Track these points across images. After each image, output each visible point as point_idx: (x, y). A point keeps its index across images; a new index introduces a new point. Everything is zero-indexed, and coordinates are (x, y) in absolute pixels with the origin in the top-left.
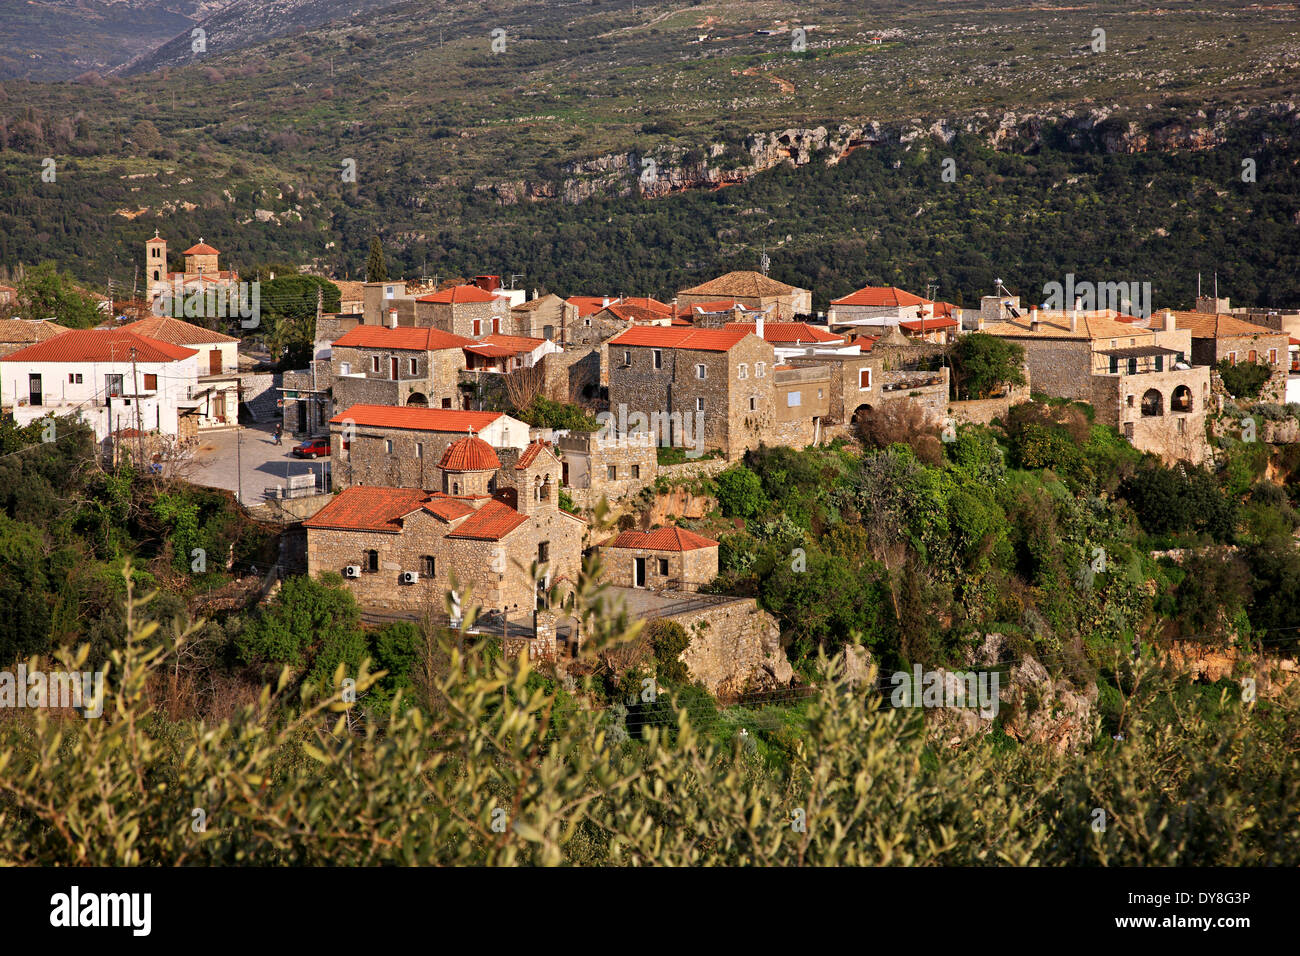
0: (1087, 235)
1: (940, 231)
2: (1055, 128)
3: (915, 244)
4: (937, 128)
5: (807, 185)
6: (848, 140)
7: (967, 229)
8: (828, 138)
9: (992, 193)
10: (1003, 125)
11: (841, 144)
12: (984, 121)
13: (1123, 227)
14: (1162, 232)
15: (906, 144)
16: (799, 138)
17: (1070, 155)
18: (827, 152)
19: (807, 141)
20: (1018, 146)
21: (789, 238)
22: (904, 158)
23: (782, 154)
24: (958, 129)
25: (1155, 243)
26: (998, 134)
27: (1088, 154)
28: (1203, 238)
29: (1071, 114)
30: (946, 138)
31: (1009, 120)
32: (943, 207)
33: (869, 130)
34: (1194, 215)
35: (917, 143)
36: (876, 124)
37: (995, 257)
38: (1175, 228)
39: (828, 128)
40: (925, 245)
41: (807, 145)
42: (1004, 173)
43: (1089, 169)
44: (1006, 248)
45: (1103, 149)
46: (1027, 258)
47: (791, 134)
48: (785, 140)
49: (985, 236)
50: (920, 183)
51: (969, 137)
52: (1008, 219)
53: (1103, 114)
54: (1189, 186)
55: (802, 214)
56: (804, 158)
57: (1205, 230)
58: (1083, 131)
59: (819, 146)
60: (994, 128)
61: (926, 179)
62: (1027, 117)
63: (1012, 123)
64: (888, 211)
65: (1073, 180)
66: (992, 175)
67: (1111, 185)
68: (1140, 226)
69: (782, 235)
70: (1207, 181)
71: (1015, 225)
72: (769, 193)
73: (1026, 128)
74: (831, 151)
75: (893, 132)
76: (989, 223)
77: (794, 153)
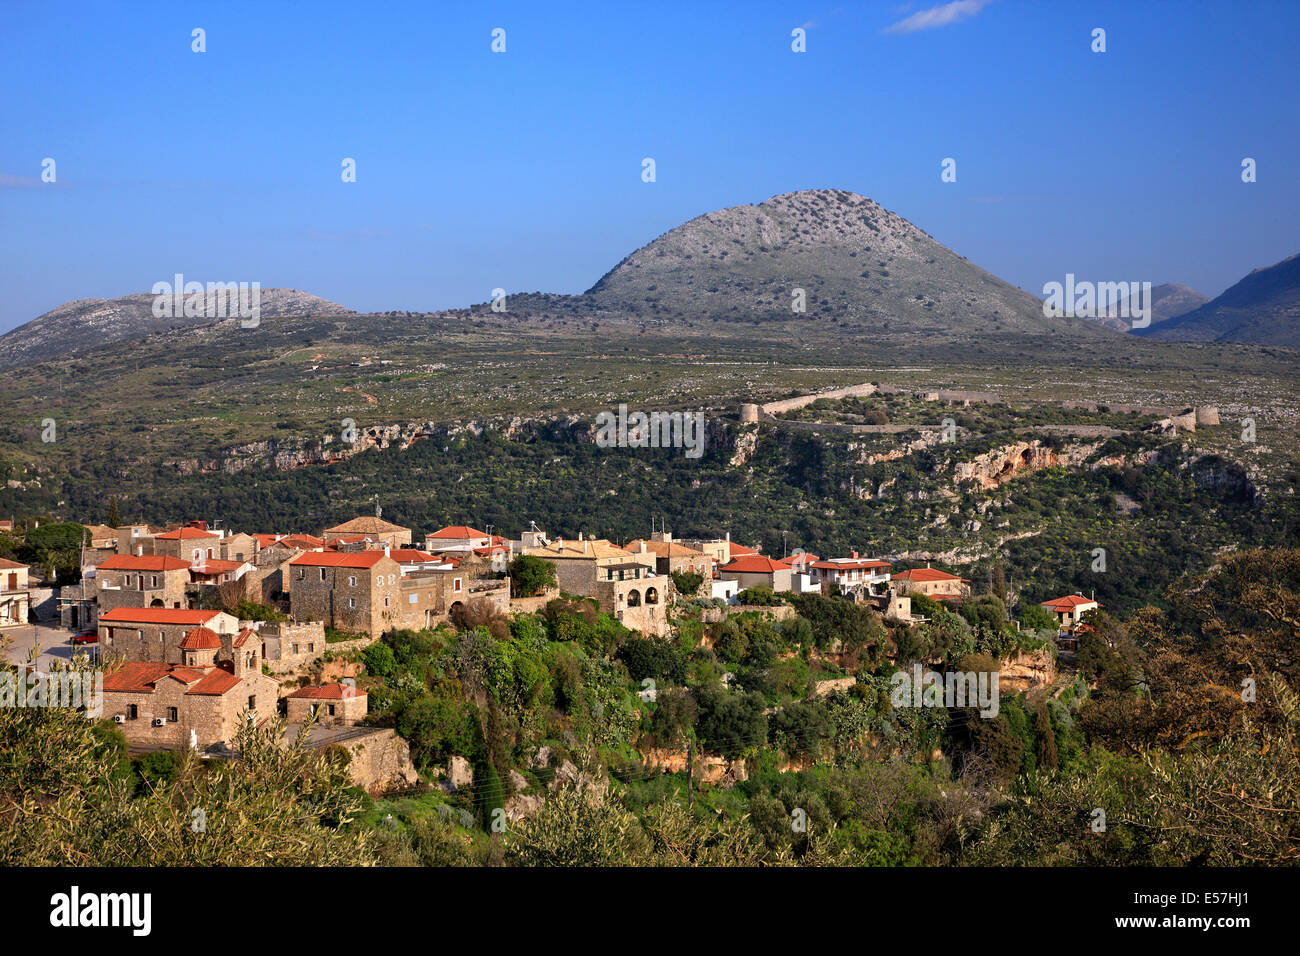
0: (567, 494)
1: (474, 492)
2: (545, 427)
3: (459, 500)
4: (471, 426)
5: (388, 462)
6: (414, 434)
7: (492, 490)
8: (401, 432)
9: (507, 467)
10: (513, 425)
11: (409, 436)
12: (500, 422)
13: (589, 489)
14: (613, 492)
15: (451, 436)
16: (382, 432)
17: (554, 444)
18: (400, 441)
19: (387, 433)
20: (522, 438)
21: (376, 496)
22: (451, 445)
23: (371, 442)
24: (484, 427)
25: (609, 500)
26: (510, 430)
27: (566, 444)
28: (638, 496)
29: (555, 418)
30: (477, 432)
31: (516, 422)
32: (476, 476)
33: (427, 427)
34: (632, 482)
35: (458, 436)
36: (431, 423)
37: (510, 508)
38: (621, 490)
39: (401, 426)
40: (465, 500)
41: (387, 437)
42: (514, 455)
43: (567, 453)
45: (575, 441)
47: (377, 429)
48: (372, 433)
49: (503, 495)
50: (460, 461)
51: (491, 432)
52: (517, 483)
53: (574, 419)
55: (385, 480)
56: (385, 444)
57: (639, 492)
58: (563, 429)
59: (395, 437)
60: (507, 427)
61: (464, 458)
62: (527, 420)
63: (519, 423)
64: (440, 479)
65: (557, 460)
66: (507, 456)
67: (581, 463)
68: (599, 489)
69: (371, 494)
70: (640, 461)
71: (522, 488)
72: (363, 467)
73: (527, 427)
74: (403, 440)
75: (443, 429)
76: (506, 486)
77: (379, 442)
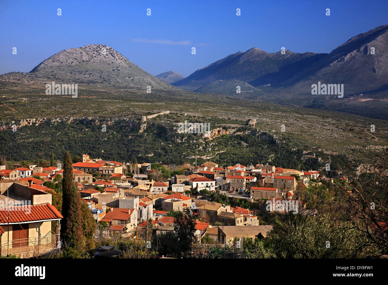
0: (92, 139)
1: (63, 138)
2: (81, 120)
3: (59, 140)
4: (58, 119)
5: (33, 129)
6: (40, 121)
7: (69, 138)
8: (36, 121)
9: (72, 131)
10: (71, 119)
11: (38, 122)
12: (67, 119)
13: (99, 138)
14: (106, 139)
15: (52, 122)
16: (30, 120)
17: (85, 125)
18: (36, 123)
19: (32, 121)
20: (73, 123)
21: (32, 139)
22: (52, 125)
23: (27, 123)
24: (62, 120)
25: (105, 141)
26: (70, 121)
27: (88, 125)
28: (113, 140)
29: (83, 118)
30: (60, 121)
31: (72, 118)
32: (62, 134)
33: (44, 119)
34: (111, 136)
35: (54, 122)
36: (45, 118)
37: (75, 143)
38: (108, 138)
39: (36, 119)
40: (61, 140)
41: (32, 122)
42: (73, 128)
43: (89, 128)
44: (77, 141)
45: (91, 124)
46: (82, 143)
47: (28, 120)
48: (27, 121)
49: (73, 139)
50: (56, 129)
51: (64, 121)
52: (76, 136)
53: (90, 118)
54: (109, 131)
55: (34, 134)
56: (31, 124)
57: (114, 139)
58: (87, 121)
59: (34, 122)
60: (69, 120)
61: (57, 129)
62: (75, 118)
63: (72, 119)
64: (51, 134)
65: (87, 130)
66: (71, 128)
67: (94, 131)
68: (102, 138)
69: (31, 138)
70: (112, 131)
71: (78, 137)
72: (26, 130)
73: (75, 120)
74: (37, 123)
75: (49, 120)
76: (73, 137)
77: (29, 123)
